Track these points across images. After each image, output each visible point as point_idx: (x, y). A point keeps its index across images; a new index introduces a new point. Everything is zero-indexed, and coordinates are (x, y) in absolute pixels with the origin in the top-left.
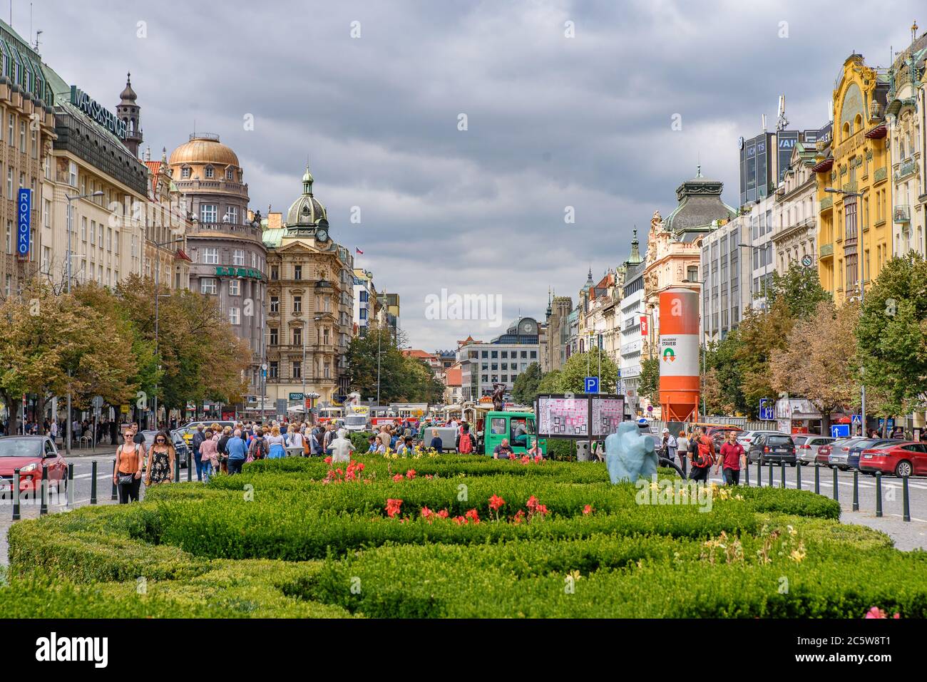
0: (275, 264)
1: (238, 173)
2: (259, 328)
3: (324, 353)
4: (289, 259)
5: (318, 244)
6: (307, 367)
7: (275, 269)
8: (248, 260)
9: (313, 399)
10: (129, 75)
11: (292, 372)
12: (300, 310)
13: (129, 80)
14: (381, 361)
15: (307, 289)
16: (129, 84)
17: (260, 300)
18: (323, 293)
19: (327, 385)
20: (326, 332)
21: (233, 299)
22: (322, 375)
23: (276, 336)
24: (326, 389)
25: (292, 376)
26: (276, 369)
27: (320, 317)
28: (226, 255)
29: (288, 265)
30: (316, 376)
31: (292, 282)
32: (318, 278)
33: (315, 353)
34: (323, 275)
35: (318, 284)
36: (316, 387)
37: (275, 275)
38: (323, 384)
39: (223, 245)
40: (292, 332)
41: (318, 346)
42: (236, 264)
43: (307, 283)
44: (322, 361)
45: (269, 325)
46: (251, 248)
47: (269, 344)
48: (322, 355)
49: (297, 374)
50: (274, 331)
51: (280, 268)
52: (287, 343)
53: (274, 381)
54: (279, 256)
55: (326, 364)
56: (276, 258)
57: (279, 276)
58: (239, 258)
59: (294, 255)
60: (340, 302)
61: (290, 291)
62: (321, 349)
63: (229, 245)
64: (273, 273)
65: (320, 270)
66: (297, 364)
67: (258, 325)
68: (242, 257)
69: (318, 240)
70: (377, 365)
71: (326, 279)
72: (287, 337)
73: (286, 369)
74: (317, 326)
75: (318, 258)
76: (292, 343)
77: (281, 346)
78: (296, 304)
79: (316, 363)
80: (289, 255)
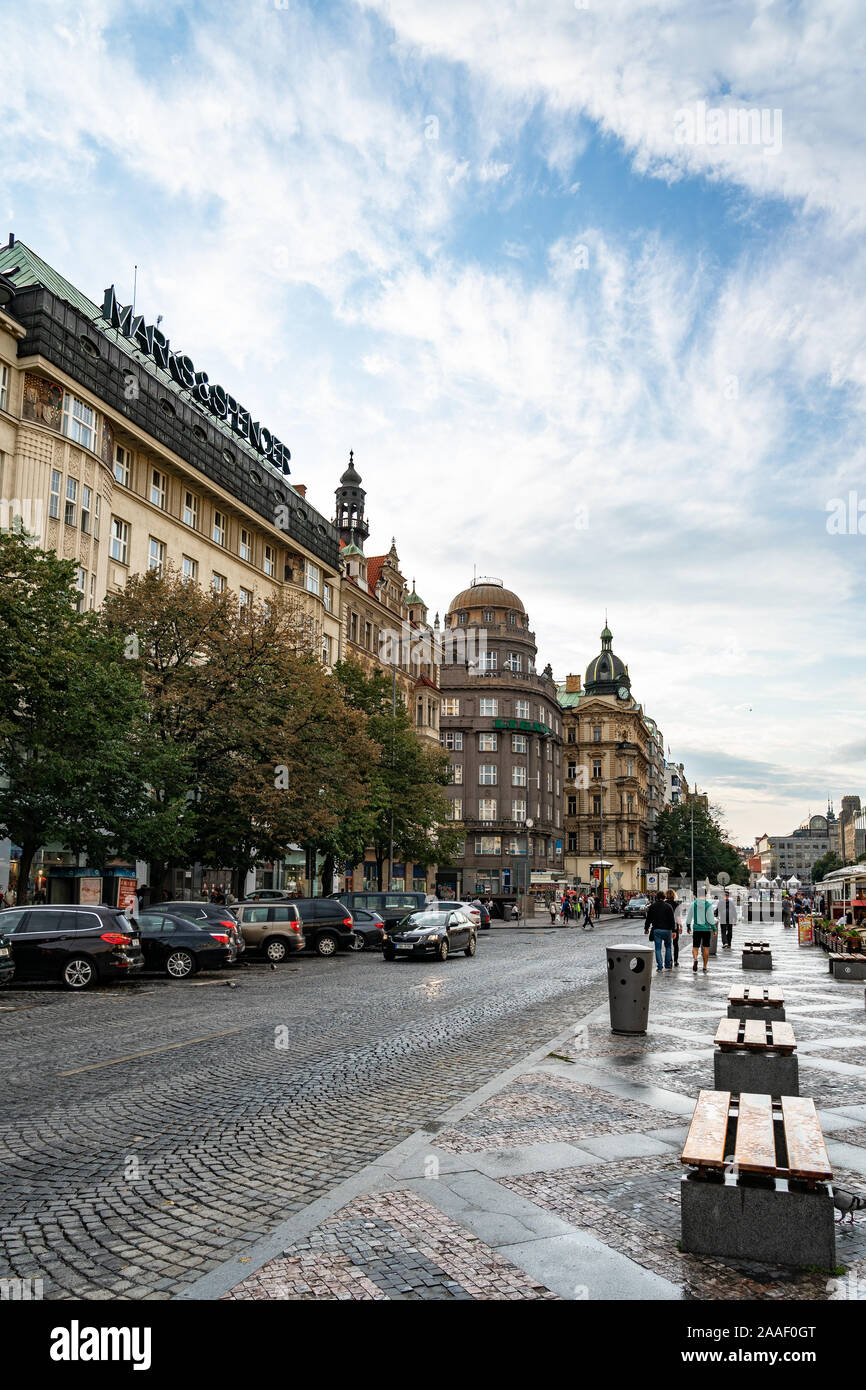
0: (572, 726)
1: (522, 619)
2: (552, 793)
3: (628, 821)
4: (587, 719)
5: (620, 702)
6: (609, 839)
7: (572, 731)
8: (534, 712)
9: (602, 869)
10: (352, 453)
11: (592, 844)
12: (600, 774)
13: (351, 460)
14: (695, 834)
15: (608, 752)
16: (351, 465)
17: (552, 762)
18: (625, 755)
19: (633, 859)
20: (631, 798)
21: (516, 757)
22: (626, 847)
23: (575, 805)
24: (633, 863)
25: (592, 848)
26: (575, 841)
27: (621, 783)
28: (507, 706)
29: (586, 727)
30: (619, 848)
31: (590, 744)
32: (620, 740)
33: (618, 822)
34: (624, 735)
35: (620, 746)
36: (620, 861)
37: (571, 738)
38: (627, 858)
39: (503, 695)
40: (592, 799)
41: (622, 814)
42: (519, 716)
43: (607, 744)
44: (625, 831)
45: (567, 793)
46: (539, 700)
47: (567, 813)
48: (626, 825)
49: (598, 843)
50: (572, 799)
51: (577, 730)
52: (586, 812)
53: (573, 853)
54: (575, 716)
55: (631, 835)
56: (573, 720)
57: (577, 738)
58: (523, 710)
59: (592, 715)
60: (648, 773)
61: (588, 755)
62: (625, 818)
63: (509, 695)
64: (570, 736)
65: (622, 731)
66: (598, 835)
67: (549, 789)
68: (526, 709)
69: (618, 698)
70: (690, 839)
71: (629, 741)
72: (588, 805)
73: (587, 840)
74: (620, 793)
75: (619, 717)
76: (593, 811)
77: (580, 815)
78: (595, 769)
79: (619, 833)
80: (586, 715)
